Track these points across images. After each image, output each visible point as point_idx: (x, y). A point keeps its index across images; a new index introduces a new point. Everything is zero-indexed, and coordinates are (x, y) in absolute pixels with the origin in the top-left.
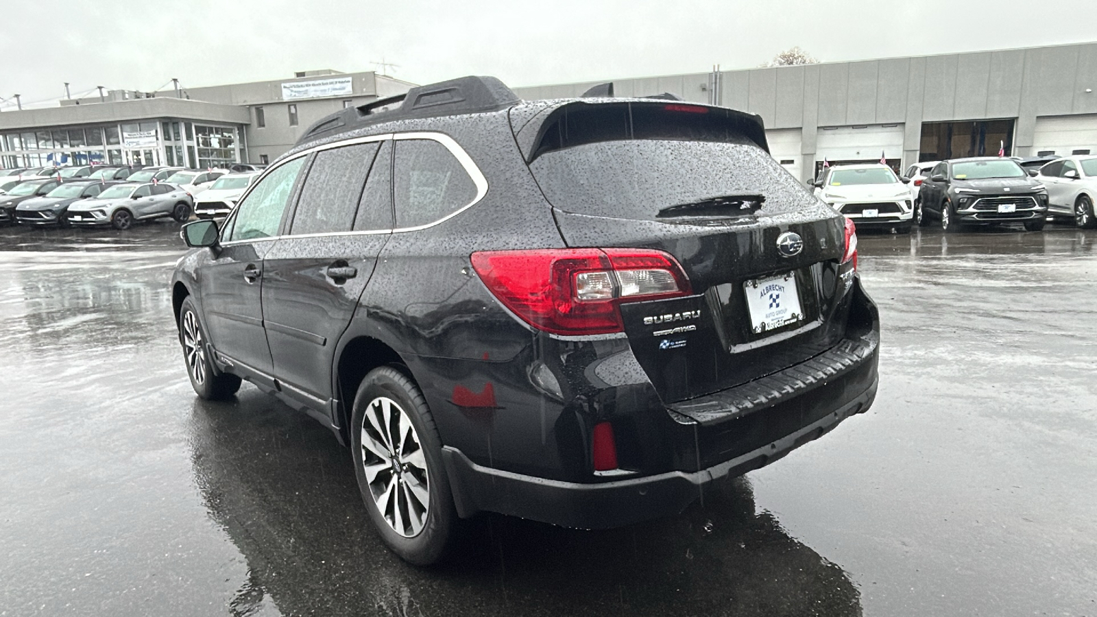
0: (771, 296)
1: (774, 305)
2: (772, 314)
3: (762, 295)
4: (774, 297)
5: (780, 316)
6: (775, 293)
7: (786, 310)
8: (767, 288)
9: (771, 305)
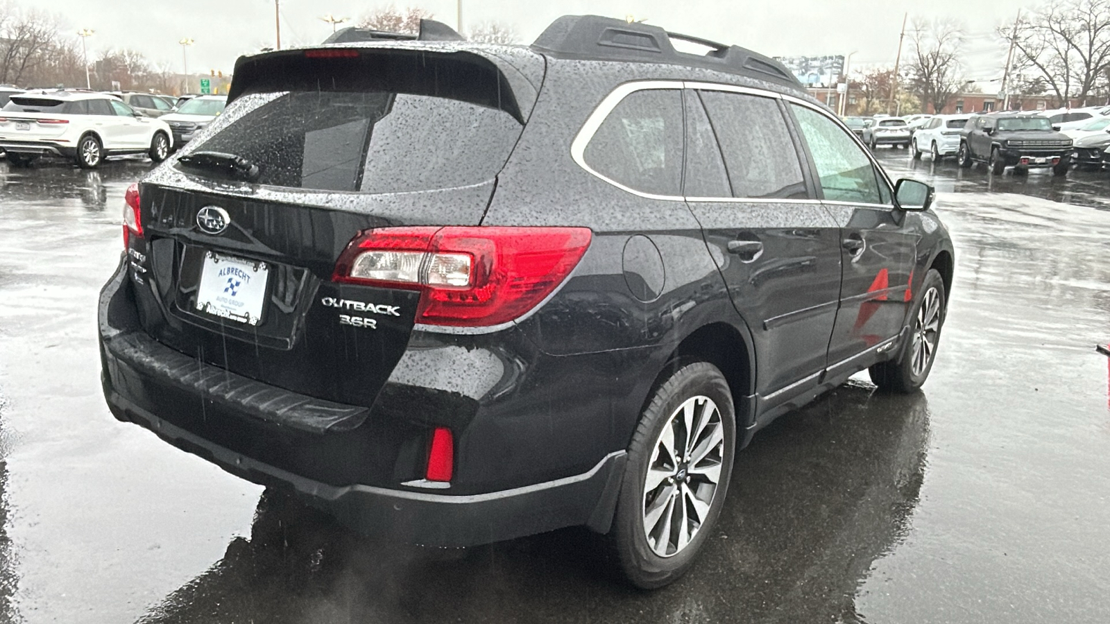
0: (230, 280)
1: (230, 291)
2: (224, 299)
3: (221, 274)
4: (234, 282)
5: (232, 306)
6: (236, 279)
7: (243, 304)
8: (229, 268)
9: (226, 290)
